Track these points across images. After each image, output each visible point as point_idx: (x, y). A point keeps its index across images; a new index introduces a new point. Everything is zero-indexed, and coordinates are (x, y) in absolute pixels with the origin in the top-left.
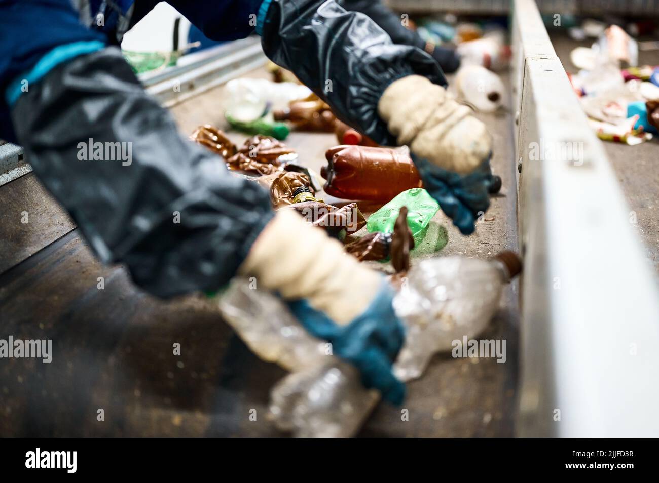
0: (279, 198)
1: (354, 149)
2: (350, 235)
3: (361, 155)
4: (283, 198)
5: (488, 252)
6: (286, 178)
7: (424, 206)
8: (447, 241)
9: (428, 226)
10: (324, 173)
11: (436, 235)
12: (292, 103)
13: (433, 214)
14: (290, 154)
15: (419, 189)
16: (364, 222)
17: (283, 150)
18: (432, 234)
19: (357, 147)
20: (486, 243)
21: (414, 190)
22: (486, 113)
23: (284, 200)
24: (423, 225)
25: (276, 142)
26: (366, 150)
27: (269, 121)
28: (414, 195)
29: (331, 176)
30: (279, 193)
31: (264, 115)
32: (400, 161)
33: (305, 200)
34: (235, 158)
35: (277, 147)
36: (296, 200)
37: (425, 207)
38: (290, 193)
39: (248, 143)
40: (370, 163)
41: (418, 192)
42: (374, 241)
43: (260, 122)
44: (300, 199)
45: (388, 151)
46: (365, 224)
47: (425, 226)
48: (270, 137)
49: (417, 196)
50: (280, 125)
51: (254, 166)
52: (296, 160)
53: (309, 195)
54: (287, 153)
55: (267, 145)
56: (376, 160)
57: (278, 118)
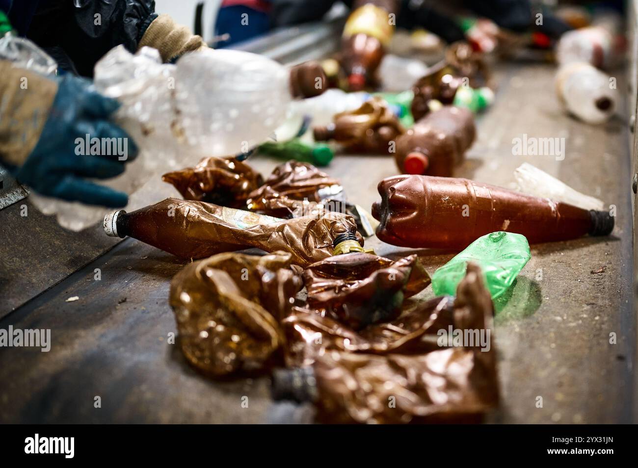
0: (316, 247)
1: (416, 180)
2: (410, 298)
3: (425, 187)
4: (320, 248)
5: (596, 316)
6: (325, 221)
7: (509, 255)
8: (541, 302)
9: (515, 282)
10: (377, 212)
11: (526, 294)
12: (337, 117)
13: (521, 266)
14: (333, 187)
15: (502, 232)
16: (428, 280)
17: (324, 180)
18: (520, 293)
19: (419, 176)
20: (593, 304)
21: (496, 235)
22: (595, 126)
23: (321, 250)
24: (508, 282)
25: (315, 170)
26: (432, 181)
27: (307, 141)
28: (496, 240)
29: (386, 217)
30: (315, 242)
31: (301, 133)
32: (478, 196)
33: (349, 251)
34: (260, 191)
35: (316, 176)
36: (337, 251)
37: (511, 257)
38: (330, 241)
39: (276, 171)
40: (436, 198)
41: (502, 237)
42: (440, 307)
43: (295, 142)
44: (343, 250)
45: (461, 182)
46: (429, 282)
47: (510, 284)
48: (306, 163)
49: (500, 243)
50: (322, 146)
51: (284, 203)
52: (340, 195)
53: (355, 244)
54: (330, 185)
55: (302, 173)
56: (445, 195)
57: (321, 136)
